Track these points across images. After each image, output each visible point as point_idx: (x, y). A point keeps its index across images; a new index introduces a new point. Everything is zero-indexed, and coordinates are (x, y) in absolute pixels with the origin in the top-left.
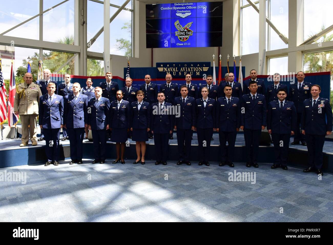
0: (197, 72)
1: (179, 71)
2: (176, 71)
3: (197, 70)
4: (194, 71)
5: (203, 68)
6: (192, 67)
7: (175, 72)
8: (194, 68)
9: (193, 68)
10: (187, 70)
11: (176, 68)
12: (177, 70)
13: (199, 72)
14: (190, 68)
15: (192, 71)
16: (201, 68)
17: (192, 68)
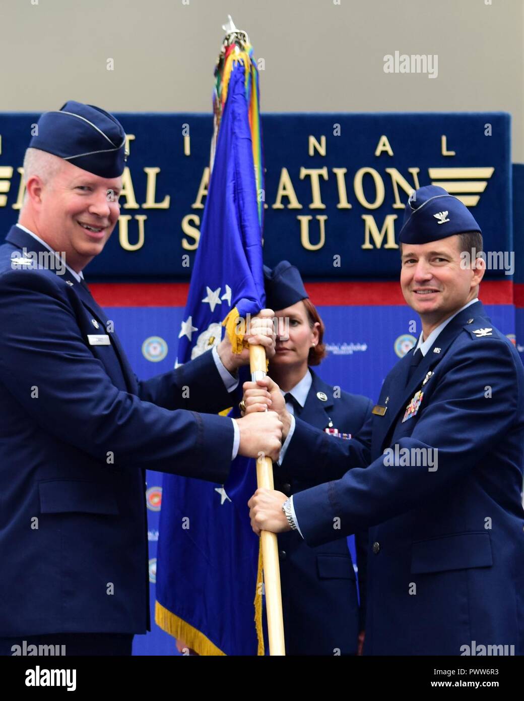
0: (370, 221)
1: (182, 207)
2: (150, 203)
3: (371, 195)
4: (344, 204)
5: (434, 173)
6: (316, 161)
7: (141, 211)
8: (340, 173)
9: (333, 176)
10: (271, 195)
11: (152, 173)
12: (159, 199)
13: (390, 220)
14: (294, 177)
15: (317, 203)
16: (409, 178)
17: (314, 174)
